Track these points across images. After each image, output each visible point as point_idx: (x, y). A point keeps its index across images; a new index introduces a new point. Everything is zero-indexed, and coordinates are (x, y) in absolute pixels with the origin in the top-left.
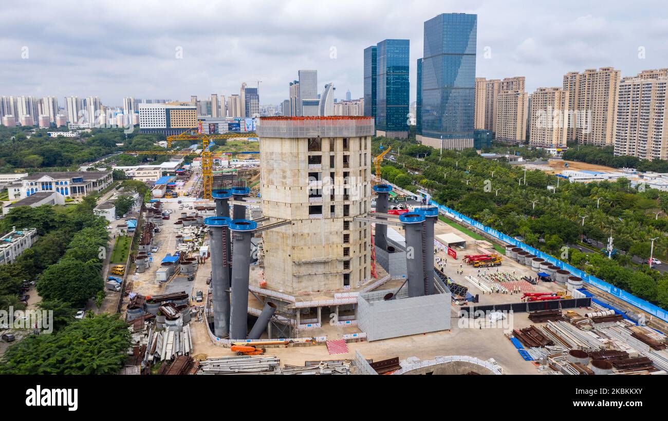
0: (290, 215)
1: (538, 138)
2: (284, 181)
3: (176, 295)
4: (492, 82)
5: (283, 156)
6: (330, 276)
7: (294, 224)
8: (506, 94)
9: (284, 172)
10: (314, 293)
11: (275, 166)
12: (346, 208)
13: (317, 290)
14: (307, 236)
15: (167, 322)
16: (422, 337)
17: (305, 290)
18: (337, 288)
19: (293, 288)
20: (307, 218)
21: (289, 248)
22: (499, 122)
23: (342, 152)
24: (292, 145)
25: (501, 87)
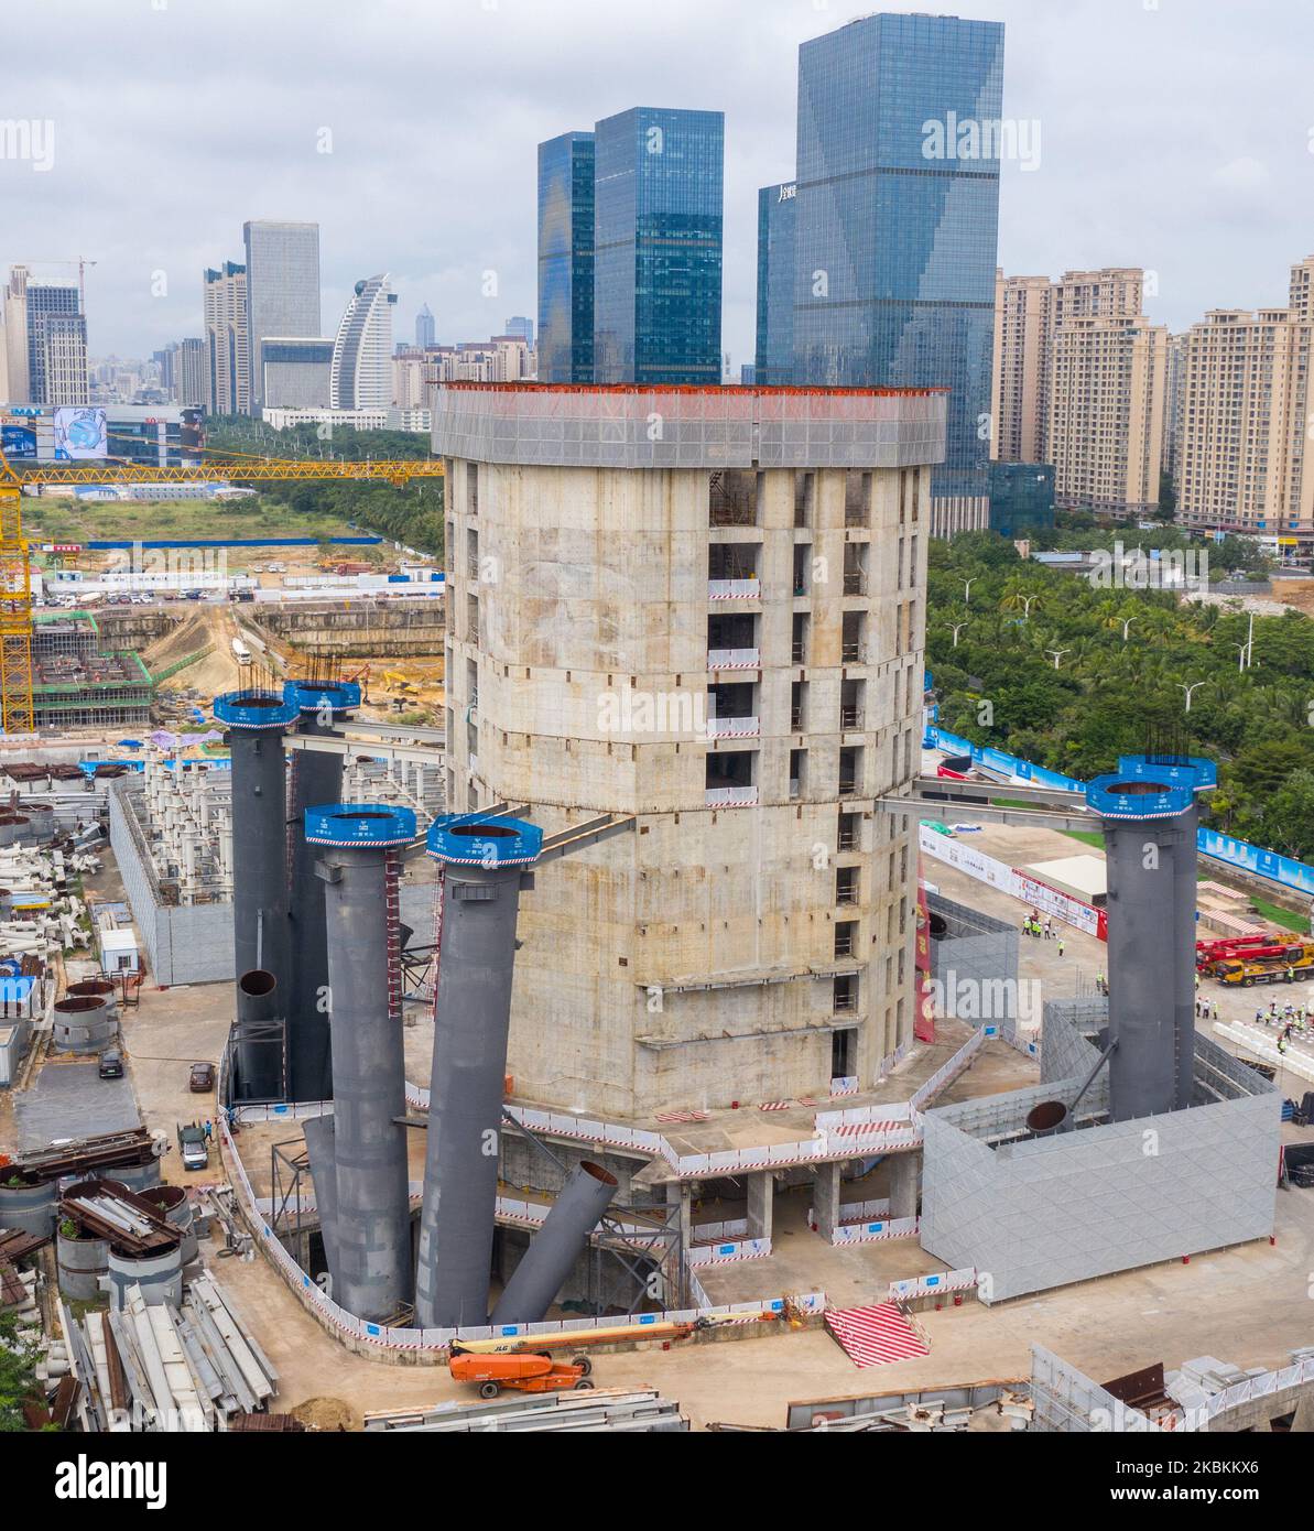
0: (632, 794)
1: (1211, 497)
2: (606, 648)
3: (118, 1146)
4: (1018, 286)
5: (607, 546)
6: (779, 1042)
7: (645, 830)
8: (1085, 330)
9: (607, 611)
10: (720, 1114)
11: (563, 588)
12: (849, 759)
13: (728, 1101)
14: (694, 877)
15: (115, 1264)
16: (1181, 1274)
17: (681, 1103)
18: (808, 1089)
19: (636, 1098)
20: (699, 803)
21: (621, 932)
22: (1059, 434)
23: (842, 532)
24: (648, 497)
25: (1054, 306)
